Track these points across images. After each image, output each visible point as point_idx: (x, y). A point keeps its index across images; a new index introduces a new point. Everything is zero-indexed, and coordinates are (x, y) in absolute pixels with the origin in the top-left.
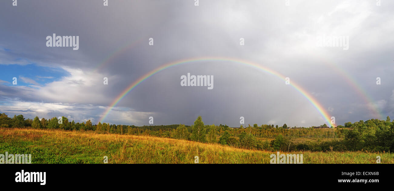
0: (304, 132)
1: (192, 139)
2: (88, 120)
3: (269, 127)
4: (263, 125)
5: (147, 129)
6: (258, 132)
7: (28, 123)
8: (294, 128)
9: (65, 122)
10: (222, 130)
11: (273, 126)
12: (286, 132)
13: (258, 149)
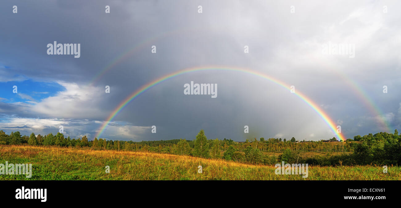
0: (313, 146)
1: (194, 155)
2: (84, 136)
3: (276, 140)
4: (270, 139)
5: (146, 145)
6: (265, 146)
7: (24, 140)
8: (302, 142)
9: (60, 138)
10: (226, 144)
11: (280, 139)
12: (294, 145)
13: (265, 164)
